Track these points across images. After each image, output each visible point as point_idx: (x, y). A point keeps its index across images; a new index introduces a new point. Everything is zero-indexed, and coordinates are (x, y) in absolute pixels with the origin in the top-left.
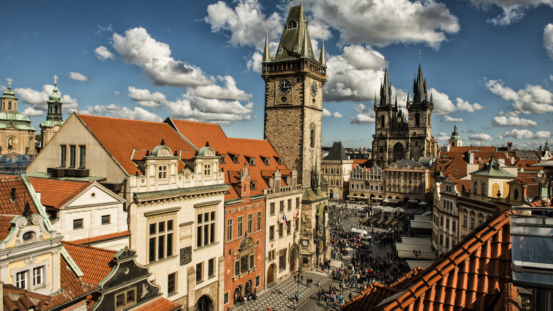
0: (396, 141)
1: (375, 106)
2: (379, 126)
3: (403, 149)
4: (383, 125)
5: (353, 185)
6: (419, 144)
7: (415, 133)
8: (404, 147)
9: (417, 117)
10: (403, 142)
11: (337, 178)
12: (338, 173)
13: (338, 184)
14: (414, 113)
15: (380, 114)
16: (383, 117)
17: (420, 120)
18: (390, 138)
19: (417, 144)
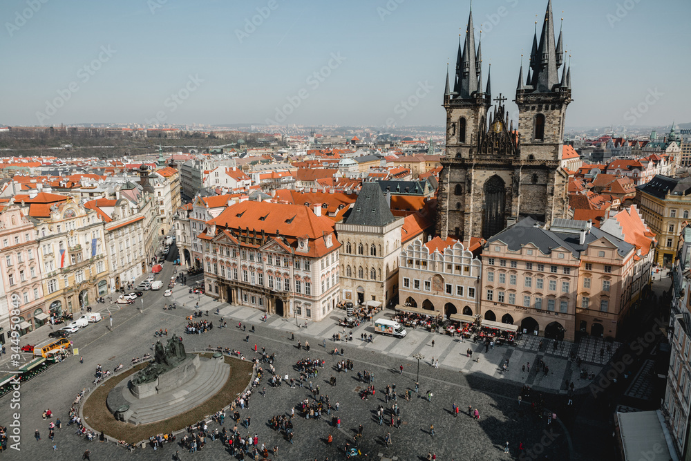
0: (491, 173)
1: (446, 97)
2: (454, 140)
3: (504, 190)
4: (462, 137)
5: (407, 280)
6: (540, 181)
7: (531, 157)
8: (507, 185)
9: (540, 123)
10: (504, 175)
11: (372, 263)
12: (374, 252)
13: (374, 276)
14: (531, 114)
15: (457, 114)
16: (463, 121)
17: (546, 129)
18: (478, 167)
19: (535, 179)
